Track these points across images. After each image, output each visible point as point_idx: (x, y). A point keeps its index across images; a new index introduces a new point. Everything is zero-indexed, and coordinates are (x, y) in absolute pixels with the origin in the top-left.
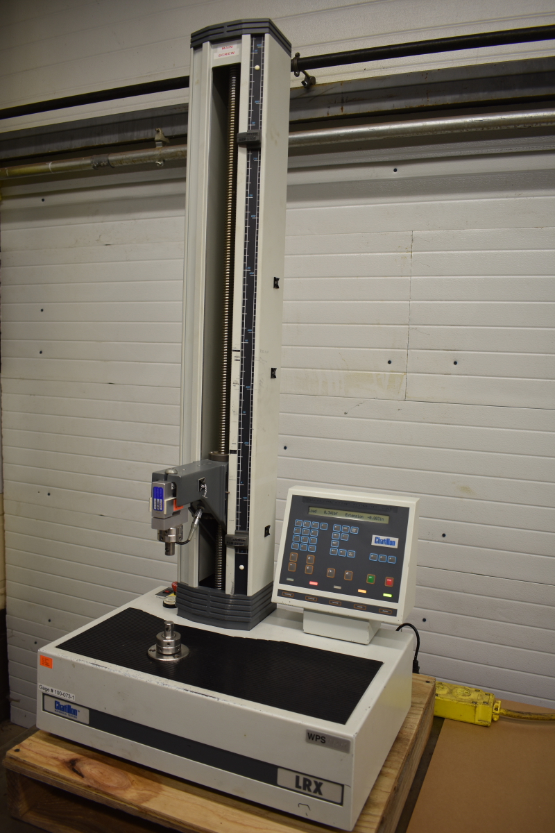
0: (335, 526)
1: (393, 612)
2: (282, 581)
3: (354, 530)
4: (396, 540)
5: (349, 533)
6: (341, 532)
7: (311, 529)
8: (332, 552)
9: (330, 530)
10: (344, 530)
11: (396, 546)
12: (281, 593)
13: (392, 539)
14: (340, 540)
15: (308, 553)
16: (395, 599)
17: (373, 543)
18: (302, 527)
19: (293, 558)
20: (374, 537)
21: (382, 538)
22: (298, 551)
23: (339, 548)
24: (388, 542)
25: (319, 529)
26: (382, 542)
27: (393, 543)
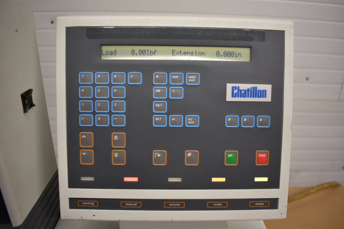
0: (156, 76)
1: (273, 204)
2: (73, 183)
3: (192, 79)
4: (268, 88)
5: (185, 85)
6: (168, 86)
7: (110, 85)
8: (157, 123)
9: (149, 84)
10: (174, 80)
11: (268, 98)
12: (75, 203)
13: (261, 87)
14: (168, 100)
15: (112, 129)
16: (274, 183)
17: (229, 98)
18: (94, 85)
19: (85, 142)
20: (229, 86)
21: (244, 87)
22: (94, 129)
23: (168, 114)
24: (255, 93)
25: (126, 85)
26: (245, 93)
27: (263, 93)
